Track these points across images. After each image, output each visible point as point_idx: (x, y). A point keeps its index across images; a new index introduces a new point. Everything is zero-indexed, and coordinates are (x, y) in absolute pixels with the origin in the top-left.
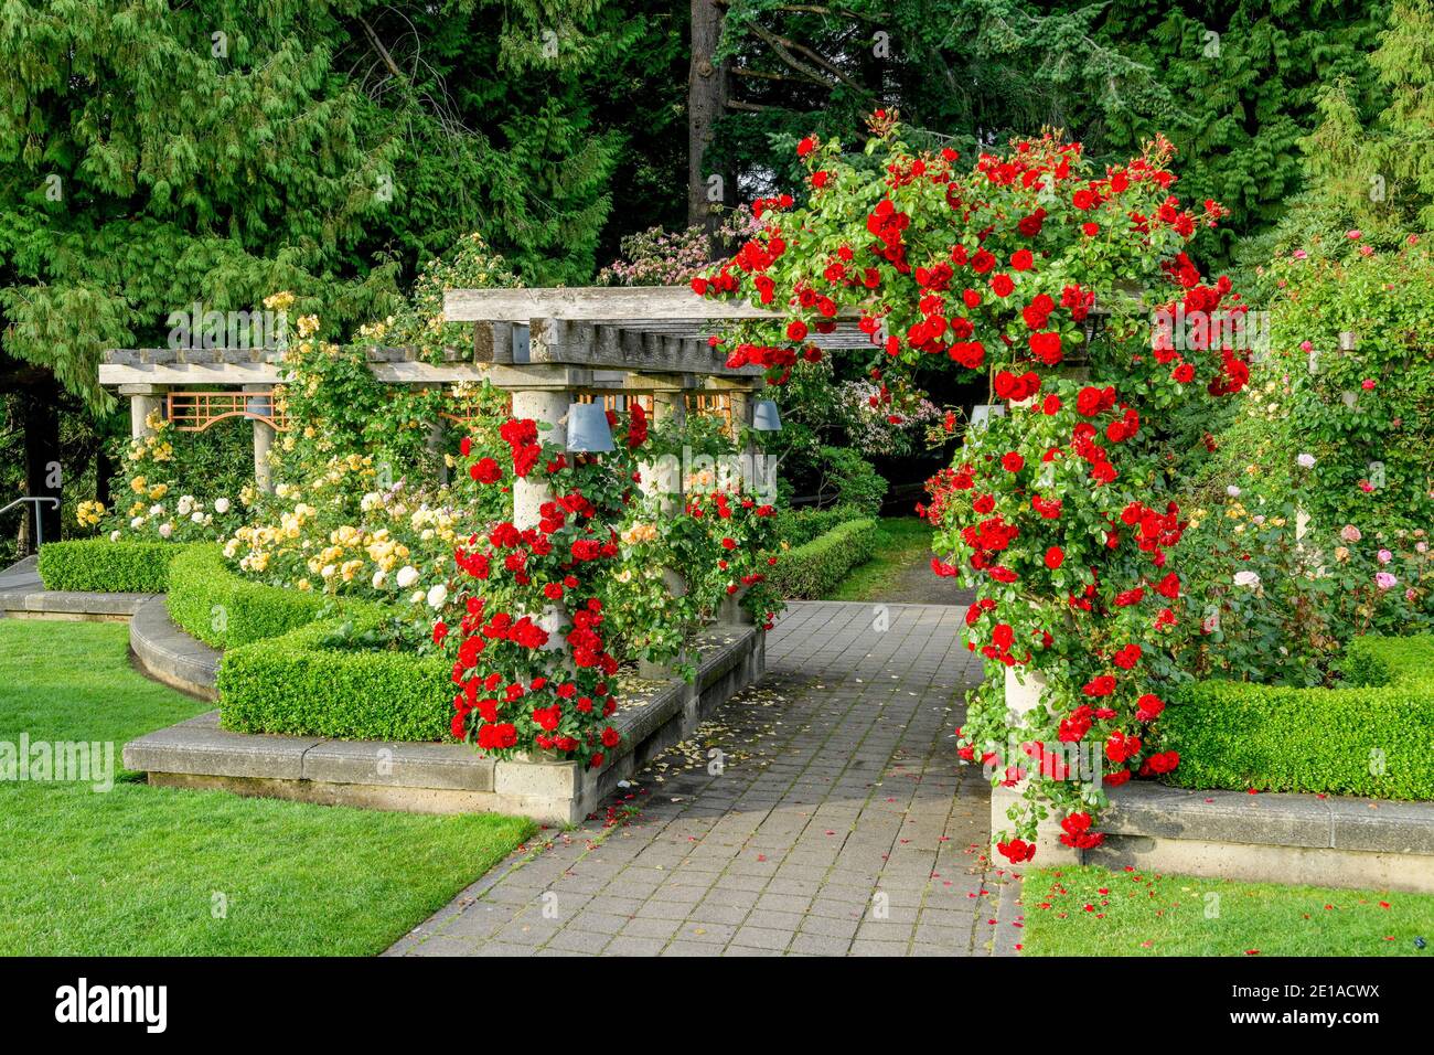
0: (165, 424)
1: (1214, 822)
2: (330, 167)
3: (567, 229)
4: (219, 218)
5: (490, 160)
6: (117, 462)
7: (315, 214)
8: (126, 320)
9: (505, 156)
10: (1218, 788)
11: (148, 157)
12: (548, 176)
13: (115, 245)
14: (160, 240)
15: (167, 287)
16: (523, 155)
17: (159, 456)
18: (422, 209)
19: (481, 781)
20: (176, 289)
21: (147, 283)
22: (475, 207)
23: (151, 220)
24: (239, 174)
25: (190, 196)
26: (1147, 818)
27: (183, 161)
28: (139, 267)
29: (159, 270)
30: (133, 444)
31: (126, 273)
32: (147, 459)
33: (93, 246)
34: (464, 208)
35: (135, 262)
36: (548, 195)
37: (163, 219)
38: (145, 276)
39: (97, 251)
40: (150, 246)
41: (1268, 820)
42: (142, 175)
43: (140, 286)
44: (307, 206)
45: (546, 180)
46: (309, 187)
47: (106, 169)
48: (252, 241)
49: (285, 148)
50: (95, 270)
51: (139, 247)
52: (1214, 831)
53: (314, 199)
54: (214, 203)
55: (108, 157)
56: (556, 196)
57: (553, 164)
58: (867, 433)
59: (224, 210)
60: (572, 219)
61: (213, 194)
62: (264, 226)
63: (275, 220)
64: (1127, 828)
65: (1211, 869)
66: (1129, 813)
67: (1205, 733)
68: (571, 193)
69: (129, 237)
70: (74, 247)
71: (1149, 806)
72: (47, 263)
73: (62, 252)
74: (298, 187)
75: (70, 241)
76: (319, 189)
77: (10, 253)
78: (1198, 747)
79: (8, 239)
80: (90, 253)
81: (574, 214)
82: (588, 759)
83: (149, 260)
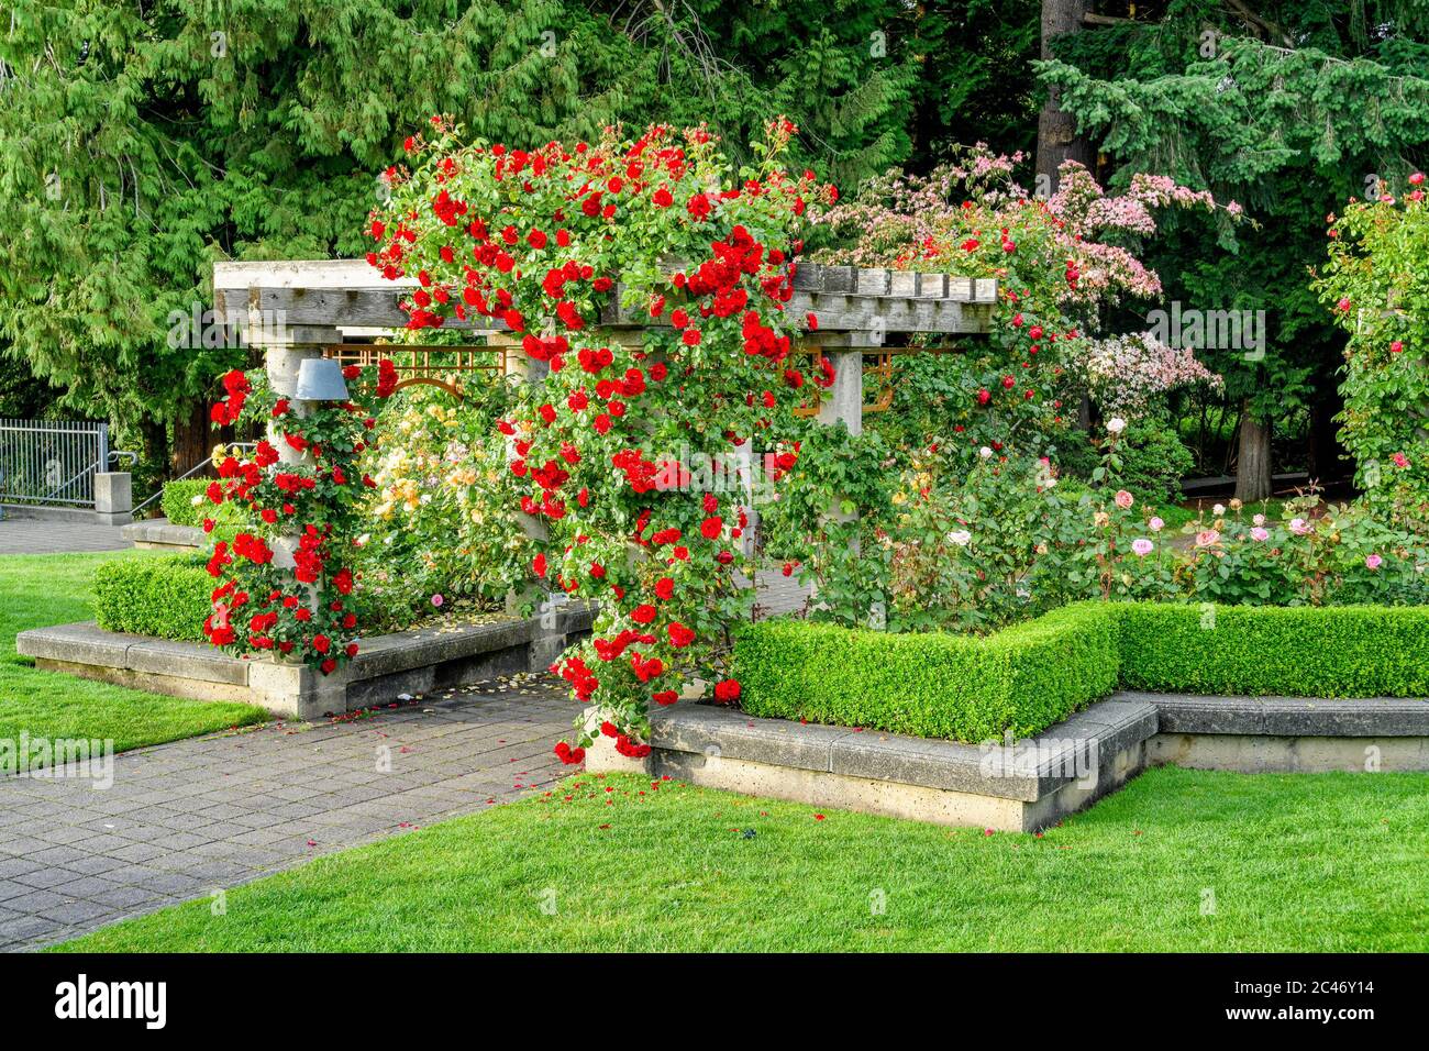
1: (743, 743)
2: (550, 116)
3: (846, 170)
5: (750, 99)
9: (767, 93)
10: (776, 717)
11: (349, 115)
12: (827, 112)
13: (331, 200)
14: (371, 196)
16: (789, 92)
19: (238, 677)
21: (356, 237)
23: (367, 176)
26: (694, 736)
27: (376, 119)
28: (351, 221)
31: (338, 228)
33: (309, 202)
35: (347, 217)
36: (826, 133)
38: (355, 230)
39: (313, 207)
40: (361, 202)
41: (783, 743)
42: (342, 134)
45: (824, 117)
46: (525, 138)
47: (307, 128)
49: (495, 100)
50: (309, 225)
51: (351, 202)
56: (833, 134)
57: (833, 100)
58: (1116, 396)
60: (850, 158)
64: (681, 745)
65: (747, 787)
66: (681, 731)
67: (762, 665)
68: (850, 130)
69: (345, 192)
70: (291, 203)
71: (698, 726)
72: (259, 219)
73: (279, 209)
74: (514, 138)
75: (287, 198)
76: (534, 140)
77: (227, 212)
78: (757, 676)
79: (226, 199)
80: (307, 210)
81: (853, 153)
82: (319, 662)
83: (359, 215)
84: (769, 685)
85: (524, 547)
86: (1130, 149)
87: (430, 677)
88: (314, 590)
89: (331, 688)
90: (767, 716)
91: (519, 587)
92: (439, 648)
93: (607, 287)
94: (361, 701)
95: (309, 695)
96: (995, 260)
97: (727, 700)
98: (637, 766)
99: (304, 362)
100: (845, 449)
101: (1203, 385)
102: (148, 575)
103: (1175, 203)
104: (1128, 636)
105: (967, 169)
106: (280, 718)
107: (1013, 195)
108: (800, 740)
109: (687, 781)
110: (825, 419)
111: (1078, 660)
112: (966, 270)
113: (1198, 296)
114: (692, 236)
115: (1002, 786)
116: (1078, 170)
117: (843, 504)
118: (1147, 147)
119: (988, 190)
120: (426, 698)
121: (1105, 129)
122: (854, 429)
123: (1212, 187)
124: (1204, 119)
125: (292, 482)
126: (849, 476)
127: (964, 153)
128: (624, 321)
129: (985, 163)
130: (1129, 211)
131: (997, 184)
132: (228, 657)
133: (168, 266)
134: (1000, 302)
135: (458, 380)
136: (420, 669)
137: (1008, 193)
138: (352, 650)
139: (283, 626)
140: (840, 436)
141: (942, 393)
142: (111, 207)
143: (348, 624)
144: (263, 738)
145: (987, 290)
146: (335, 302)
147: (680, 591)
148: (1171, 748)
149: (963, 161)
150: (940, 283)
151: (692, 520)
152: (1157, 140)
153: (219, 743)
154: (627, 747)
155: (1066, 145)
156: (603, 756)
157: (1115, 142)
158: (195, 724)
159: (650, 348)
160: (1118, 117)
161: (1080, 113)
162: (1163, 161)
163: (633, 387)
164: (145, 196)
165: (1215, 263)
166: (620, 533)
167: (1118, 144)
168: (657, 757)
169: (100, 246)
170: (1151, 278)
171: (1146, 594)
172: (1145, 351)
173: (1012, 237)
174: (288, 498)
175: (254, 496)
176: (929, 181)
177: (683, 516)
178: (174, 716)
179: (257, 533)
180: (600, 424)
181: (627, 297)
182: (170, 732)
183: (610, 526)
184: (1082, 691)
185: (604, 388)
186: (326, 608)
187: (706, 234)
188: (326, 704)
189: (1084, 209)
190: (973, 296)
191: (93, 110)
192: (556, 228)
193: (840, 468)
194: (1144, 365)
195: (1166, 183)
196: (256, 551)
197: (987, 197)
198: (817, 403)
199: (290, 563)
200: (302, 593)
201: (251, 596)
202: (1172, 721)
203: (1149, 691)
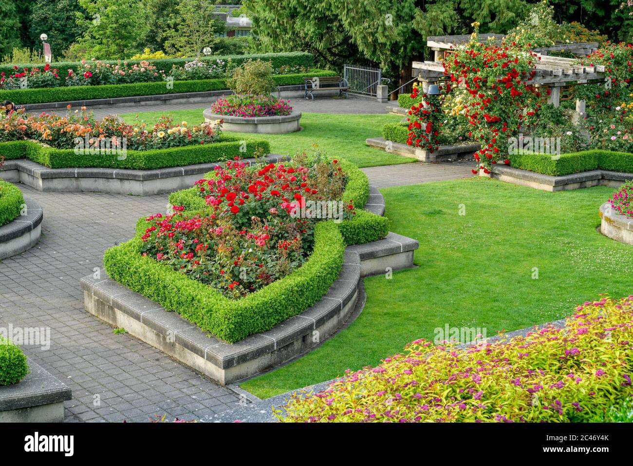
19: (413, 152)
26: (499, 171)
52: (511, 175)
64: (497, 172)
65: (508, 181)
66: (497, 169)
71: (500, 169)
78: (512, 160)
82: (430, 150)
84: (515, 162)
87: (456, 156)
88: (430, 135)
89: (432, 156)
90: (514, 168)
92: (459, 149)
93: (485, 81)
94: (439, 160)
95: (428, 157)
98: (488, 176)
99: (430, 86)
102: (395, 128)
104: (601, 158)
106: (421, 162)
108: (517, 172)
109: (498, 179)
110: (548, 103)
115: (548, 183)
120: (455, 161)
125: (426, 112)
132: (411, 148)
136: (454, 154)
138: (437, 149)
139: (423, 142)
140: (552, 107)
143: (437, 143)
144: (417, 165)
145: (602, 69)
146: (437, 72)
151: (501, 127)
153: (408, 165)
154: (486, 171)
156: (482, 173)
158: (404, 161)
168: (493, 174)
174: (425, 115)
175: (419, 114)
177: (499, 127)
178: (399, 160)
179: (419, 122)
180: (482, 108)
182: (399, 162)
186: (432, 139)
188: (431, 160)
196: (419, 126)
198: (546, 99)
199: (425, 129)
200: (428, 136)
201: (417, 135)
202: (605, 176)
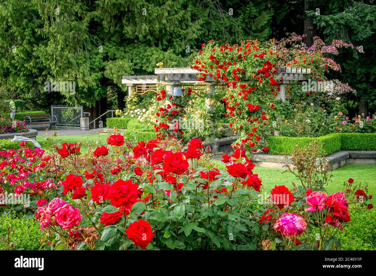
0: (135, 93)
1: (270, 159)
2: (184, 27)
4: (156, 42)
5: (232, 21)
6: (126, 101)
7: (180, 40)
8: (132, 69)
9: (236, 19)
10: (276, 154)
11: (138, 29)
12: (251, 24)
13: (131, 50)
14: (141, 48)
15: (143, 59)
16: (242, 19)
17: (134, 100)
18: (212, 35)
20: (145, 60)
21: (138, 59)
22: (227, 34)
23: (140, 43)
24: (160, 31)
25: (149, 37)
26: (260, 158)
27: (145, 30)
28: (136, 55)
29: (141, 56)
30: (128, 97)
31: (133, 57)
32: (131, 100)
34: (224, 34)
35: (135, 54)
36: (251, 29)
37: (142, 43)
38: (138, 57)
39: (127, 51)
40: (139, 50)
42: (136, 33)
43: (136, 60)
44: (178, 38)
46: (178, 33)
47: (128, 32)
48: (164, 47)
49: (172, 24)
50: (126, 56)
51: (136, 50)
52: (270, 161)
53: (180, 36)
54: (155, 38)
55: (129, 30)
56: (253, 29)
57: (252, 20)
59: (158, 40)
60: (257, 35)
61: (155, 36)
62: (167, 44)
63: (170, 42)
64: (257, 160)
66: (257, 157)
67: (273, 144)
68: (257, 28)
69: (134, 48)
70: (122, 51)
71: (261, 156)
72: (115, 55)
73: (119, 52)
74: (175, 33)
75: (121, 49)
76: (181, 33)
77: (107, 53)
78: (272, 147)
79: (107, 50)
80: (125, 52)
81: (258, 34)
83: (139, 53)
84: (274, 148)
85: (210, 127)
86: (331, 33)
88: (177, 134)
90: (274, 154)
91: (210, 136)
93: (244, 73)
96: (310, 64)
97: (266, 151)
99: (175, 88)
100: (282, 104)
101: (351, 92)
103: (344, 47)
104: (343, 140)
105: (290, 39)
107: (302, 45)
109: (260, 166)
110: (278, 98)
111: (334, 143)
112: (304, 67)
113: (347, 70)
114: (259, 62)
116: (318, 39)
117: (282, 115)
118: (335, 32)
119: (296, 44)
121: (324, 28)
122: (284, 100)
123: (353, 42)
124: (350, 24)
125: (175, 112)
126: (283, 110)
127: (290, 35)
128: (247, 79)
129: (295, 37)
130: (331, 49)
131: (298, 43)
133: (94, 67)
134: (311, 74)
135: (198, 92)
137: (301, 45)
140: (281, 102)
141: (300, 93)
142: (81, 53)
145: (309, 71)
146: (180, 76)
147: (257, 130)
148: (351, 161)
149: (289, 37)
150: (300, 70)
151: (260, 117)
152: (338, 30)
155: (311, 30)
157: (327, 32)
159: (252, 84)
160: (328, 25)
161: (318, 24)
162: (339, 36)
163: (249, 92)
164: (88, 50)
165: (352, 61)
166: (245, 120)
167: (328, 32)
169: (79, 62)
170: (338, 66)
171: (345, 132)
172: (337, 84)
173: (313, 59)
174: (173, 115)
175: (167, 115)
176: (280, 42)
177: (258, 116)
180: (243, 98)
181: (248, 74)
183: (243, 118)
184: (335, 149)
185: (244, 92)
186: (178, 138)
187: (262, 62)
189: (320, 49)
190: (306, 72)
191: (77, 29)
192: (233, 61)
193: (282, 108)
194: (336, 88)
195: (341, 42)
196: (167, 126)
197: (296, 46)
198: (276, 95)
202: (352, 155)
203: (347, 150)
